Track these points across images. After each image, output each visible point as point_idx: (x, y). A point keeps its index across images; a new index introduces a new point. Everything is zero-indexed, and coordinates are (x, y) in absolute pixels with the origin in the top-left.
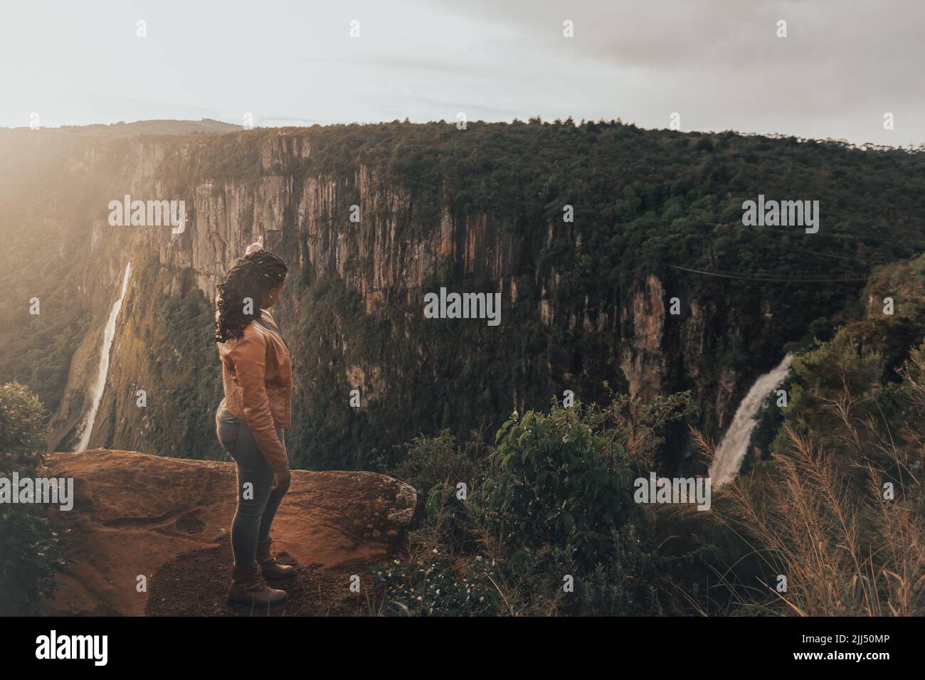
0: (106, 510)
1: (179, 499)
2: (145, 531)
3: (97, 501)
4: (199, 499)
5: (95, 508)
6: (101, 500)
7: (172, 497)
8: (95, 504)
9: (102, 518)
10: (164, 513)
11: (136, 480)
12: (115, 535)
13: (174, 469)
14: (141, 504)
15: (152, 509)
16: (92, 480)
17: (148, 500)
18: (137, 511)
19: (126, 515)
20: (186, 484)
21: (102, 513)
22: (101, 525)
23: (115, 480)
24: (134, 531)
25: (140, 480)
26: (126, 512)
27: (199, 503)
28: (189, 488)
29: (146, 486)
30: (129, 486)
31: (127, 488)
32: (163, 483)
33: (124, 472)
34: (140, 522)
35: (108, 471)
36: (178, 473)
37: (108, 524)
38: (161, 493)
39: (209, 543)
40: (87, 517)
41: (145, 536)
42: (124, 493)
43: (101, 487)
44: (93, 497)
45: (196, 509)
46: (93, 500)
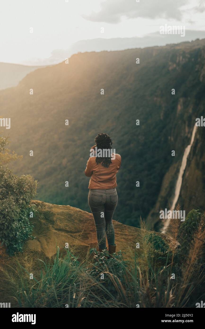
0: (57, 225)
1: (84, 228)
2: (66, 234)
3: (56, 221)
4: (91, 229)
5: (55, 224)
6: (58, 221)
7: (82, 226)
8: (55, 222)
9: (55, 227)
10: (76, 231)
11: (72, 218)
12: (56, 233)
13: (88, 217)
14: (70, 226)
15: (73, 228)
16: (58, 215)
17: (73, 225)
18: (67, 228)
19: (63, 228)
20: (89, 223)
21: (56, 226)
22: (54, 229)
23: (65, 216)
24: (63, 233)
25: (73, 218)
26: (64, 227)
27: (91, 231)
28: (90, 225)
29: (75, 220)
30: (69, 219)
31: (68, 220)
32: (81, 221)
33: (70, 214)
34: (67, 231)
35: (65, 213)
36: (88, 219)
37: (56, 229)
38: (79, 224)
39: (86, 244)
40: (51, 226)
41: (66, 236)
42: (66, 221)
43: (60, 217)
44: (55, 220)
45: (89, 232)
46: (55, 221)
